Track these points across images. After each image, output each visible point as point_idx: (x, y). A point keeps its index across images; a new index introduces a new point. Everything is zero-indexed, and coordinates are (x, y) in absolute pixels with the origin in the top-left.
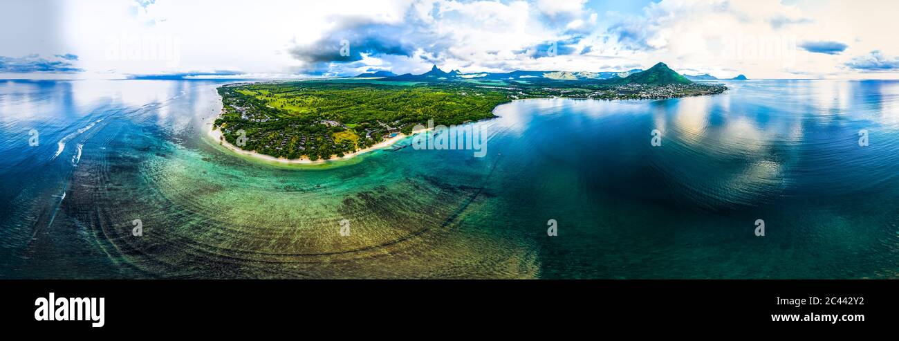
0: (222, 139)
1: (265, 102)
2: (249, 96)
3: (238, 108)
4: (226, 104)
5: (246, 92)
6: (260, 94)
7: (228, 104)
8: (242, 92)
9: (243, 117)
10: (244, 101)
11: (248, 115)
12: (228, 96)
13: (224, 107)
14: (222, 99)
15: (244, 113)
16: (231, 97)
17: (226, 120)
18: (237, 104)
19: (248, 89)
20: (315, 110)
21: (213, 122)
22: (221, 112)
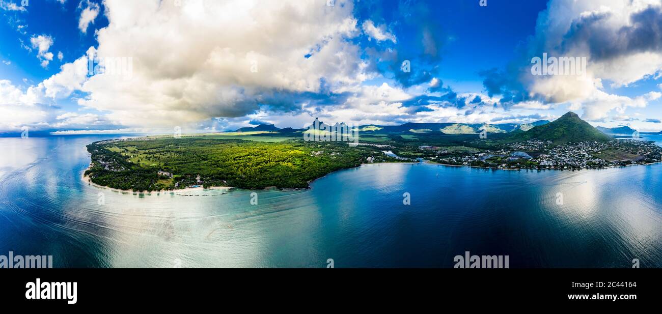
0: (89, 181)
1: (128, 157)
2: (115, 153)
3: (103, 163)
4: (94, 160)
5: (113, 149)
6: (127, 150)
7: (96, 160)
8: (110, 149)
9: (106, 168)
10: (109, 156)
11: (109, 167)
12: (97, 153)
13: (92, 162)
14: (91, 156)
15: (107, 166)
16: (100, 154)
17: (93, 170)
18: (103, 160)
19: (118, 146)
20: (162, 164)
21: (84, 173)
22: (90, 166)
